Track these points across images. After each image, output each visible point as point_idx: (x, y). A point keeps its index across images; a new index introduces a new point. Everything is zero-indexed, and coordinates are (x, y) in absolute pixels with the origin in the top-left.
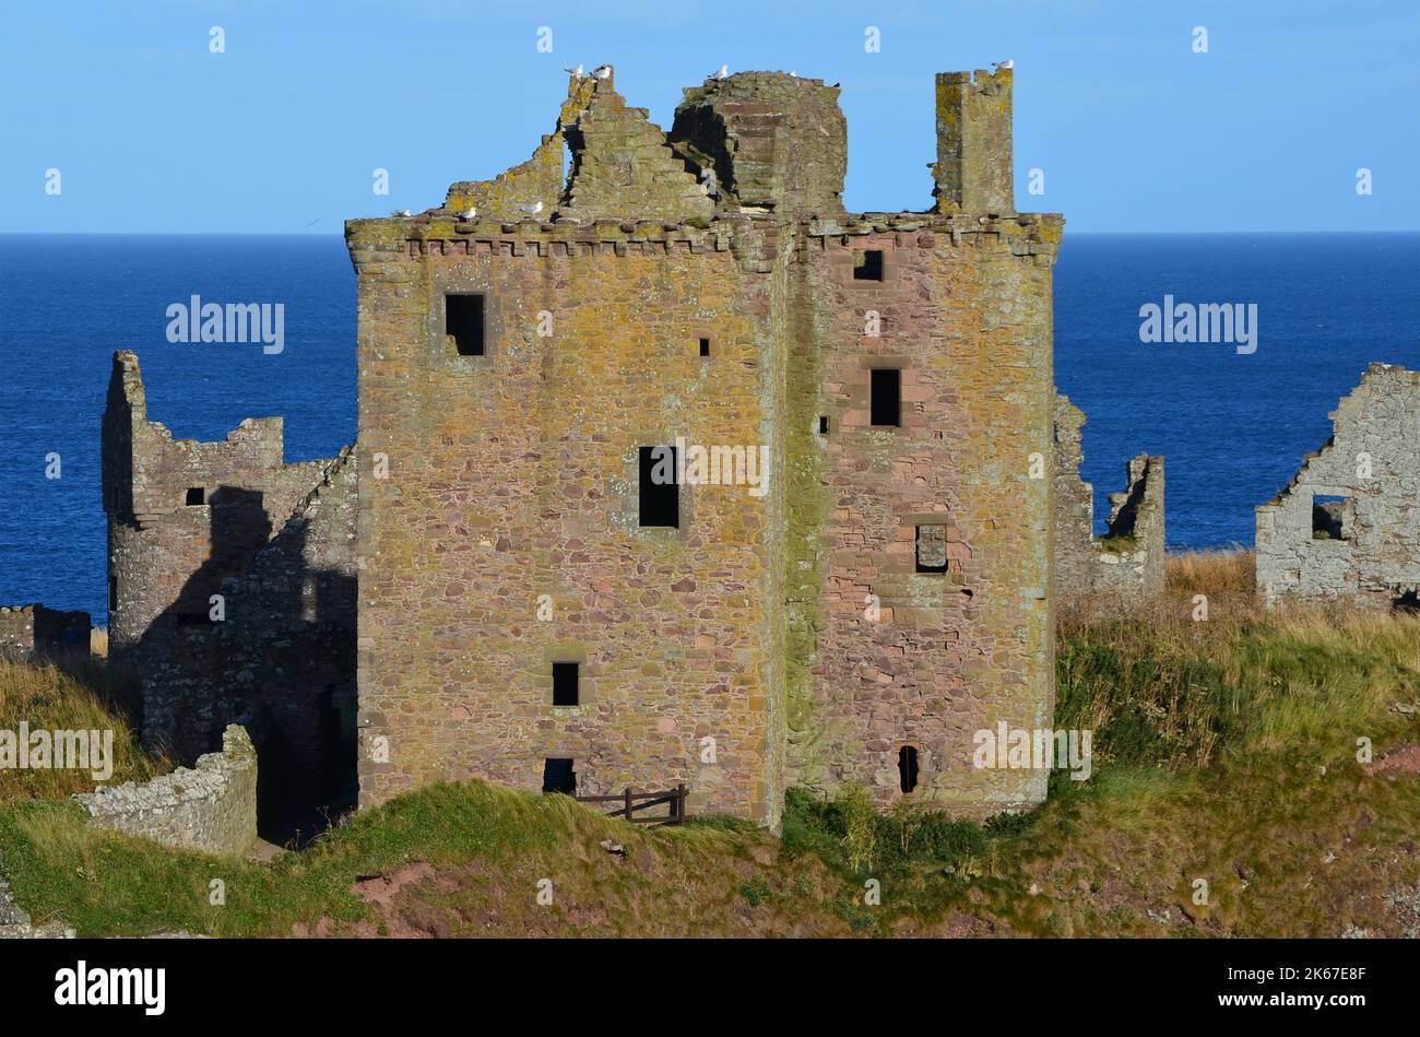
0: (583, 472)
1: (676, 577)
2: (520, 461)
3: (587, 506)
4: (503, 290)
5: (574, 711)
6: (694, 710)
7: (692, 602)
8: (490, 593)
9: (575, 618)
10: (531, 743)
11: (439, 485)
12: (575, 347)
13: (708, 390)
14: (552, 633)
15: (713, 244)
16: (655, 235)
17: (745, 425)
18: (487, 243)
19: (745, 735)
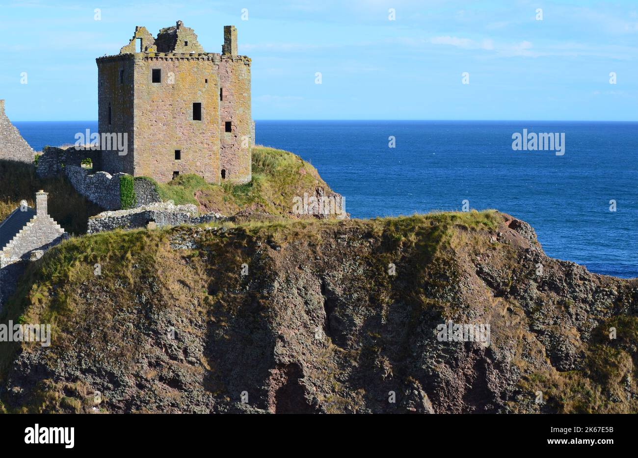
0: (181, 108)
1: (201, 131)
2: (168, 106)
3: (182, 116)
5: (179, 161)
6: (204, 160)
9: (179, 141)
11: (151, 112)
13: (207, 90)
14: (175, 143)
15: (208, 59)
16: (197, 57)
17: (215, 98)
18: (162, 58)
19: (215, 165)
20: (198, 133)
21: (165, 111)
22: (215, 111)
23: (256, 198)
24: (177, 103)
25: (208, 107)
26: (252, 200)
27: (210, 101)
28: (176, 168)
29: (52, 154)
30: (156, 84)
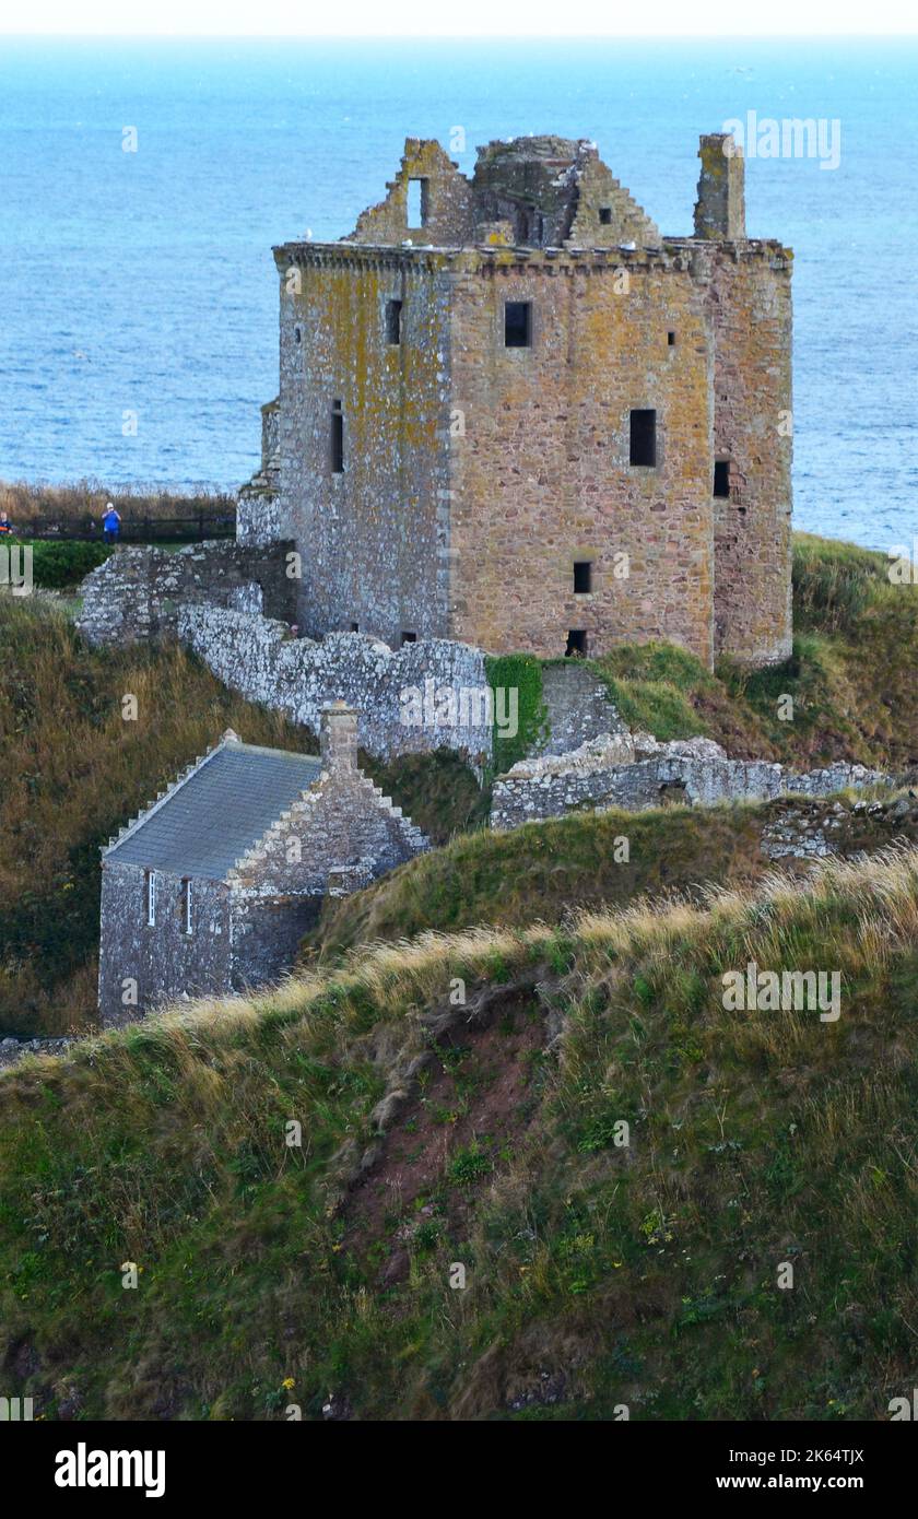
0: (594, 429)
1: (654, 501)
2: (553, 421)
3: (596, 452)
4: (543, 300)
5: (589, 597)
6: (665, 595)
7: (663, 519)
8: (534, 514)
9: (588, 532)
10: (560, 620)
11: (502, 439)
12: (589, 340)
13: (674, 369)
14: (573, 542)
15: (677, 267)
16: (642, 261)
17: (698, 393)
18: (535, 267)
19: (697, 611)
20: (645, 509)
21: (544, 439)
22: (697, 436)
23: (822, 717)
24: (582, 410)
25: (677, 424)
26: (810, 723)
27: (683, 403)
28: (579, 619)
29: (134, 567)
30: (516, 350)
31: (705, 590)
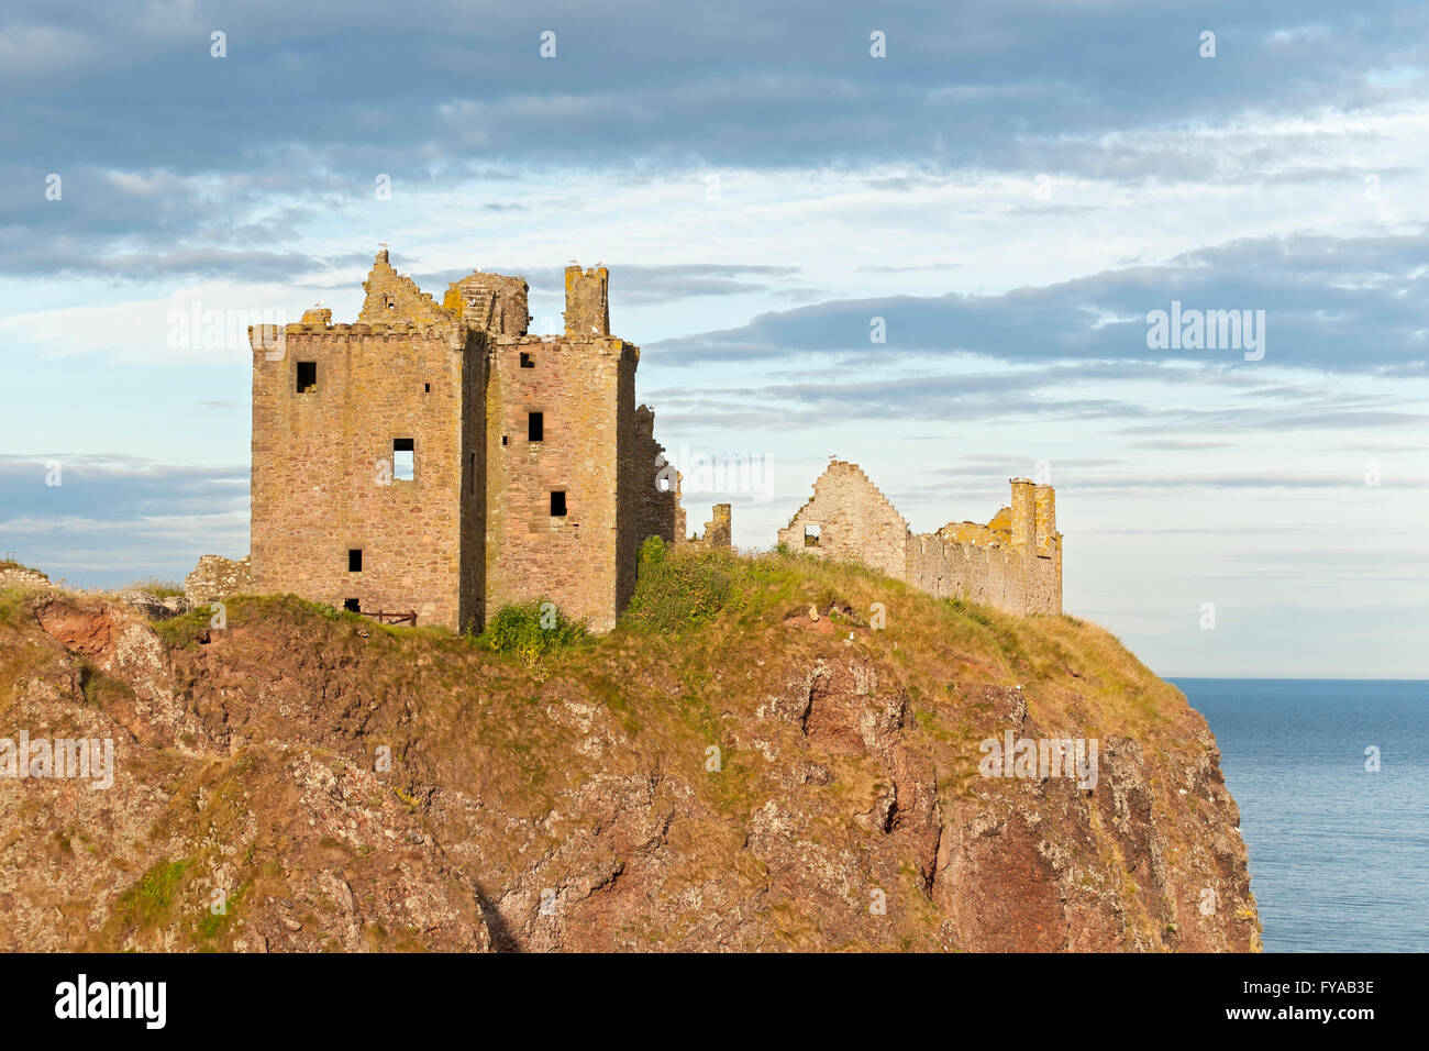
1: (412, 505)
2: (333, 446)
4: (326, 360)
5: (360, 574)
6: (421, 574)
7: (420, 518)
8: (318, 514)
10: (338, 591)
12: (362, 388)
14: (348, 534)
16: (403, 331)
19: (447, 586)
20: (405, 512)
21: (326, 459)
22: (448, 458)
24: (356, 438)
25: (431, 449)
27: (436, 434)
28: (352, 590)
30: (304, 395)
31: (451, 571)
